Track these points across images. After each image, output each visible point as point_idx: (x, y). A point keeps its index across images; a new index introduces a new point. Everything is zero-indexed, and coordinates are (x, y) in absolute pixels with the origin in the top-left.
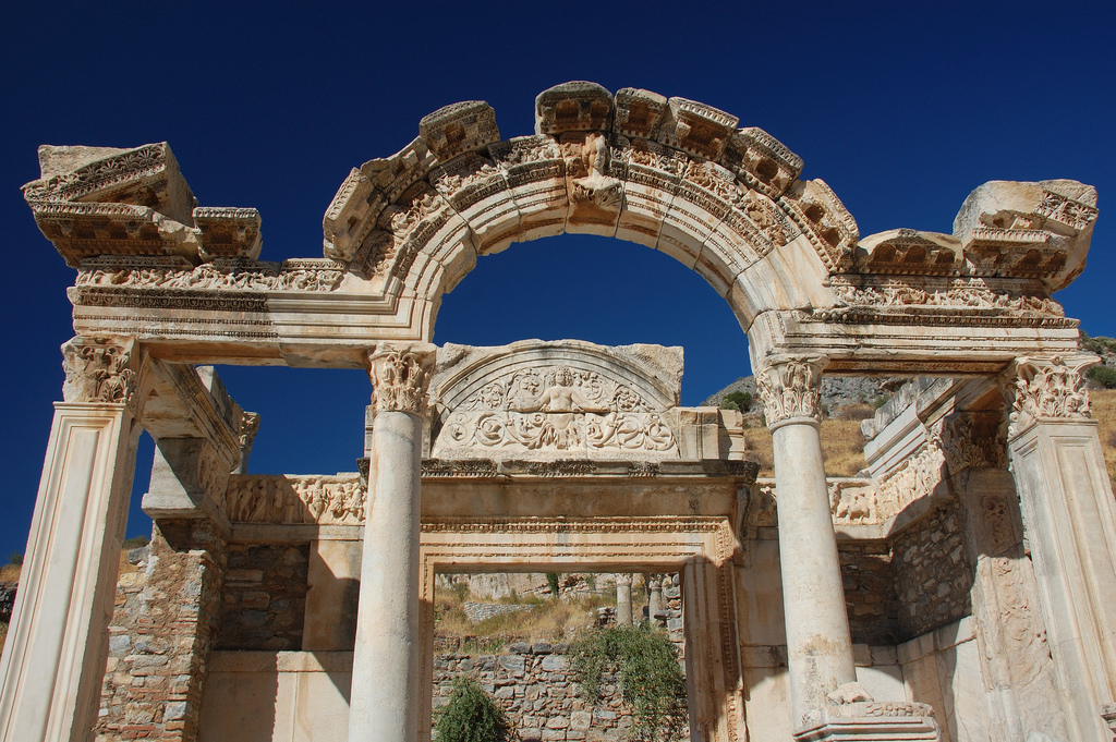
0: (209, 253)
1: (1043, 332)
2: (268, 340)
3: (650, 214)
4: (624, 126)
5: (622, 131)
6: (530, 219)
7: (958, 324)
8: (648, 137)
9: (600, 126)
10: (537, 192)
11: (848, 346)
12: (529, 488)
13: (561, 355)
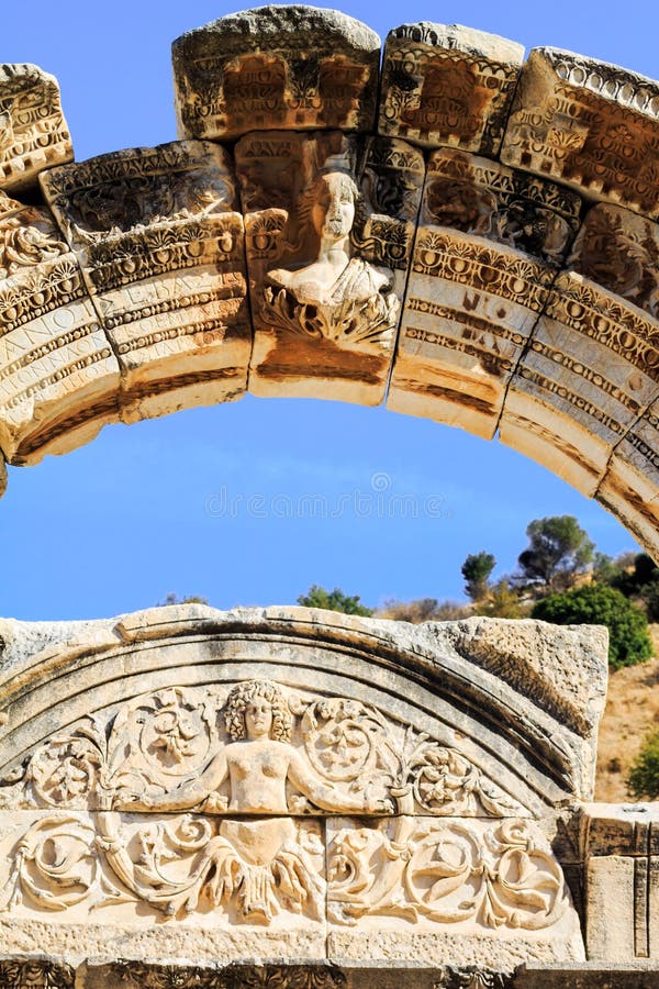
4: (410, 120)
5: (403, 130)
6: (149, 376)
8: (475, 147)
9: (343, 118)
10: (172, 307)
13: (263, 651)
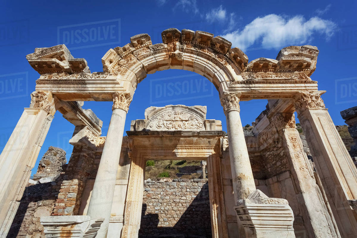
0: (73, 71)
1: (306, 85)
2: (86, 92)
3: (191, 60)
4: (184, 40)
6: (160, 63)
7: (280, 83)
8: (191, 42)
11: (247, 90)
12: (168, 138)
13: (177, 108)
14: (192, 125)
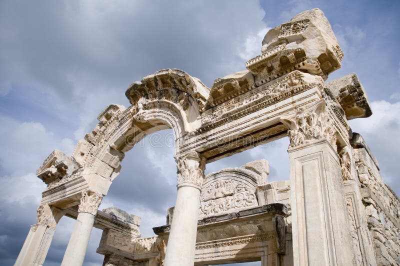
0: (62, 175)
1: (296, 98)
2: (65, 197)
11: (203, 143)
13: (220, 176)
14: (238, 201)
